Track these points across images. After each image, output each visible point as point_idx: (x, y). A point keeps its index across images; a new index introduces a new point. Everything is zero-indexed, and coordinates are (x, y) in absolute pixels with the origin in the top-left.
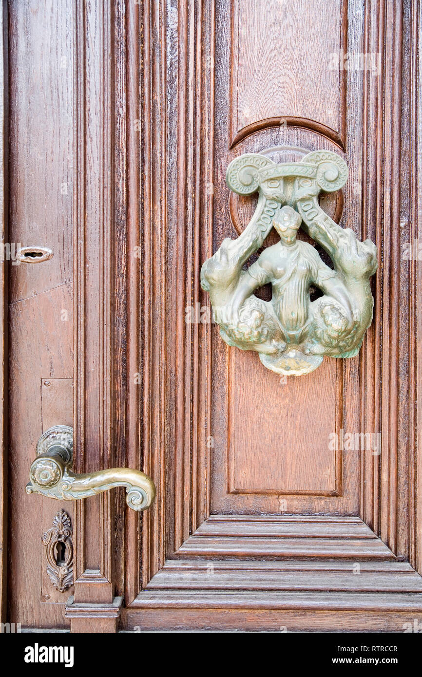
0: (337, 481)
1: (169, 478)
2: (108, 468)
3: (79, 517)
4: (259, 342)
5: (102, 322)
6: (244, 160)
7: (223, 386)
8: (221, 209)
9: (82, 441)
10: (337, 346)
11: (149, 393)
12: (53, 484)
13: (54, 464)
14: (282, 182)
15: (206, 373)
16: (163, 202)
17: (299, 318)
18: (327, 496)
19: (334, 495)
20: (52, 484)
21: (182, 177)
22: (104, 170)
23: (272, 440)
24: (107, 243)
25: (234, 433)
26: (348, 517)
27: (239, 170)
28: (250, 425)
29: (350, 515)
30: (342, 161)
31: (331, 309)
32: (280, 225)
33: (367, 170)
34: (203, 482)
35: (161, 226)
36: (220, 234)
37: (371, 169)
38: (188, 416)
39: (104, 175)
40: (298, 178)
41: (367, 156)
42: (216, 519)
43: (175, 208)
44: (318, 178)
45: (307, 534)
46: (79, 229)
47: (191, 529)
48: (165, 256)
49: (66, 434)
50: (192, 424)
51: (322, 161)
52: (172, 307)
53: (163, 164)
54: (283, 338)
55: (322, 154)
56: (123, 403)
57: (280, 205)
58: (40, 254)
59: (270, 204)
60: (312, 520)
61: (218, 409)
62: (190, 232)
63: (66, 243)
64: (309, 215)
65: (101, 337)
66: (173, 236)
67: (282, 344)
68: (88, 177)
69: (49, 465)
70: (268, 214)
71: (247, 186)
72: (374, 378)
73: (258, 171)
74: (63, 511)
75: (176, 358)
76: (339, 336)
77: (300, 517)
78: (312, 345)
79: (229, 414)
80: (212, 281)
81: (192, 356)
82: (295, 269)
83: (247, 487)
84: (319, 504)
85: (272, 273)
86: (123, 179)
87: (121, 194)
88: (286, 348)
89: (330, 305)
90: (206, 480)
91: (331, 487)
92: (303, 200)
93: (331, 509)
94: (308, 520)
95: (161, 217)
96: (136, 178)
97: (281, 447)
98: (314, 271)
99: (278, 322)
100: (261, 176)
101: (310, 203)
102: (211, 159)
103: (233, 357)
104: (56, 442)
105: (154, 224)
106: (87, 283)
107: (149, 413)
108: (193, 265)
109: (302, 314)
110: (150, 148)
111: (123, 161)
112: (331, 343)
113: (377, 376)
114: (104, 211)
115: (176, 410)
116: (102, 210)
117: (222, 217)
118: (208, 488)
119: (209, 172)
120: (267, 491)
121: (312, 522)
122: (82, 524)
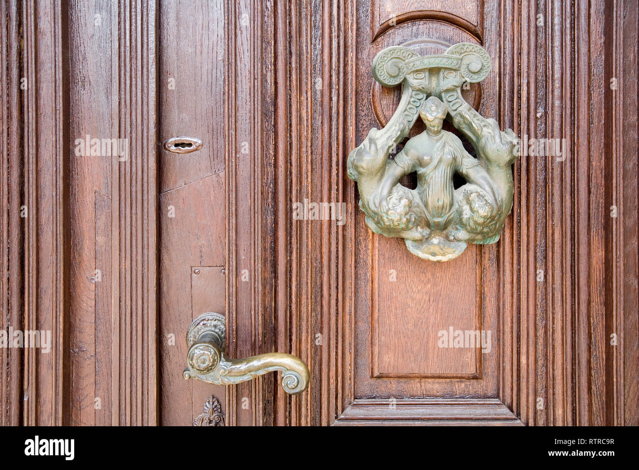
0: (478, 364)
1: (315, 363)
2: (259, 354)
3: (231, 402)
4: (407, 229)
5: (253, 211)
6: (391, 52)
7: (366, 273)
8: (363, 100)
9: (234, 328)
10: (481, 233)
11: (297, 280)
12: (211, 369)
13: (212, 350)
14: (427, 74)
15: (351, 261)
16: (309, 93)
17: (445, 205)
18: (468, 379)
19: (475, 378)
20: (209, 369)
21: (327, 69)
22: (254, 62)
23: (415, 325)
24: (258, 133)
25: (378, 319)
26: (488, 399)
27: (386, 62)
28: (393, 310)
29: (489, 398)
30: (485, 53)
31: (478, 196)
32: (428, 115)
33: (504, 62)
34: (348, 367)
35: (307, 116)
36: (363, 125)
37: (508, 61)
38: (333, 302)
39: (254, 67)
40: (443, 70)
41: (504, 49)
42: (360, 403)
43: (320, 100)
44: (462, 70)
45: (449, 416)
46: (230, 119)
47: (336, 413)
48: (311, 146)
49: (217, 321)
50: (337, 310)
51: (466, 54)
52: (317, 196)
53: (309, 56)
54: (428, 225)
55: (466, 46)
56: (271, 290)
57: (425, 95)
58: (190, 145)
59: (416, 94)
60: (454, 403)
61: (362, 295)
62: (334, 123)
63: (215, 133)
64: (453, 105)
65: (253, 225)
66: (318, 127)
67: (427, 231)
68: (239, 68)
69: (207, 350)
70: (414, 104)
71: (394, 77)
72: (513, 263)
73: (404, 63)
74: (213, 397)
75: (322, 245)
76: (484, 222)
77: (441, 399)
78: (456, 232)
79: (372, 300)
80: (361, 170)
81: (337, 244)
82: (441, 158)
83: (391, 371)
84: (460, 387)
85: (418, 162)
86: (271, 71)
87: (269, 86)
88: (430, 234)
89: (477, 192)
90: (350, 365)
91: (472, 370)
92: (447, 91)
93: (471, 392)
94: (450, 403)
95: (307, 108)
96: (284, 70)
97: (424, 332)
98: (459, 159)
99: (424, 209)
100: (407, 68)
101: (455, 93)
102: (354, 52)
103: (377, 245)
104: (207, 329)
105: (300, 115)
106: (238, 173)
107: (297, 300)
108: (338, 155)
109: (447, 201)
110: (297, 41)
111: (271, 53)
112: (476, 229)
113: (515, 262)
114: (254, 102)
115: (322, 296)
116: (252, 100)
117: (365, 108)
118: (353, 372)
119: (352, 65)
120: (410, 375)
121: (454, 404)
122: (235, 409)
